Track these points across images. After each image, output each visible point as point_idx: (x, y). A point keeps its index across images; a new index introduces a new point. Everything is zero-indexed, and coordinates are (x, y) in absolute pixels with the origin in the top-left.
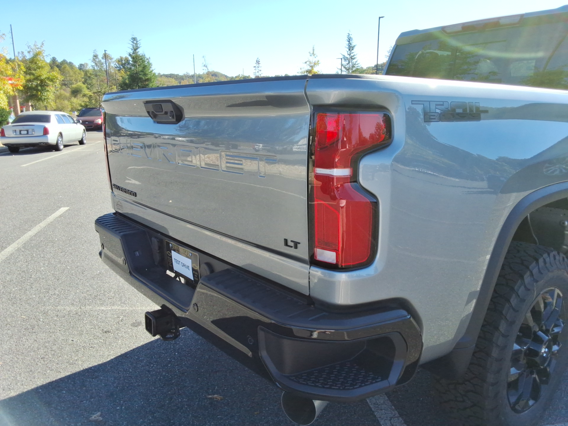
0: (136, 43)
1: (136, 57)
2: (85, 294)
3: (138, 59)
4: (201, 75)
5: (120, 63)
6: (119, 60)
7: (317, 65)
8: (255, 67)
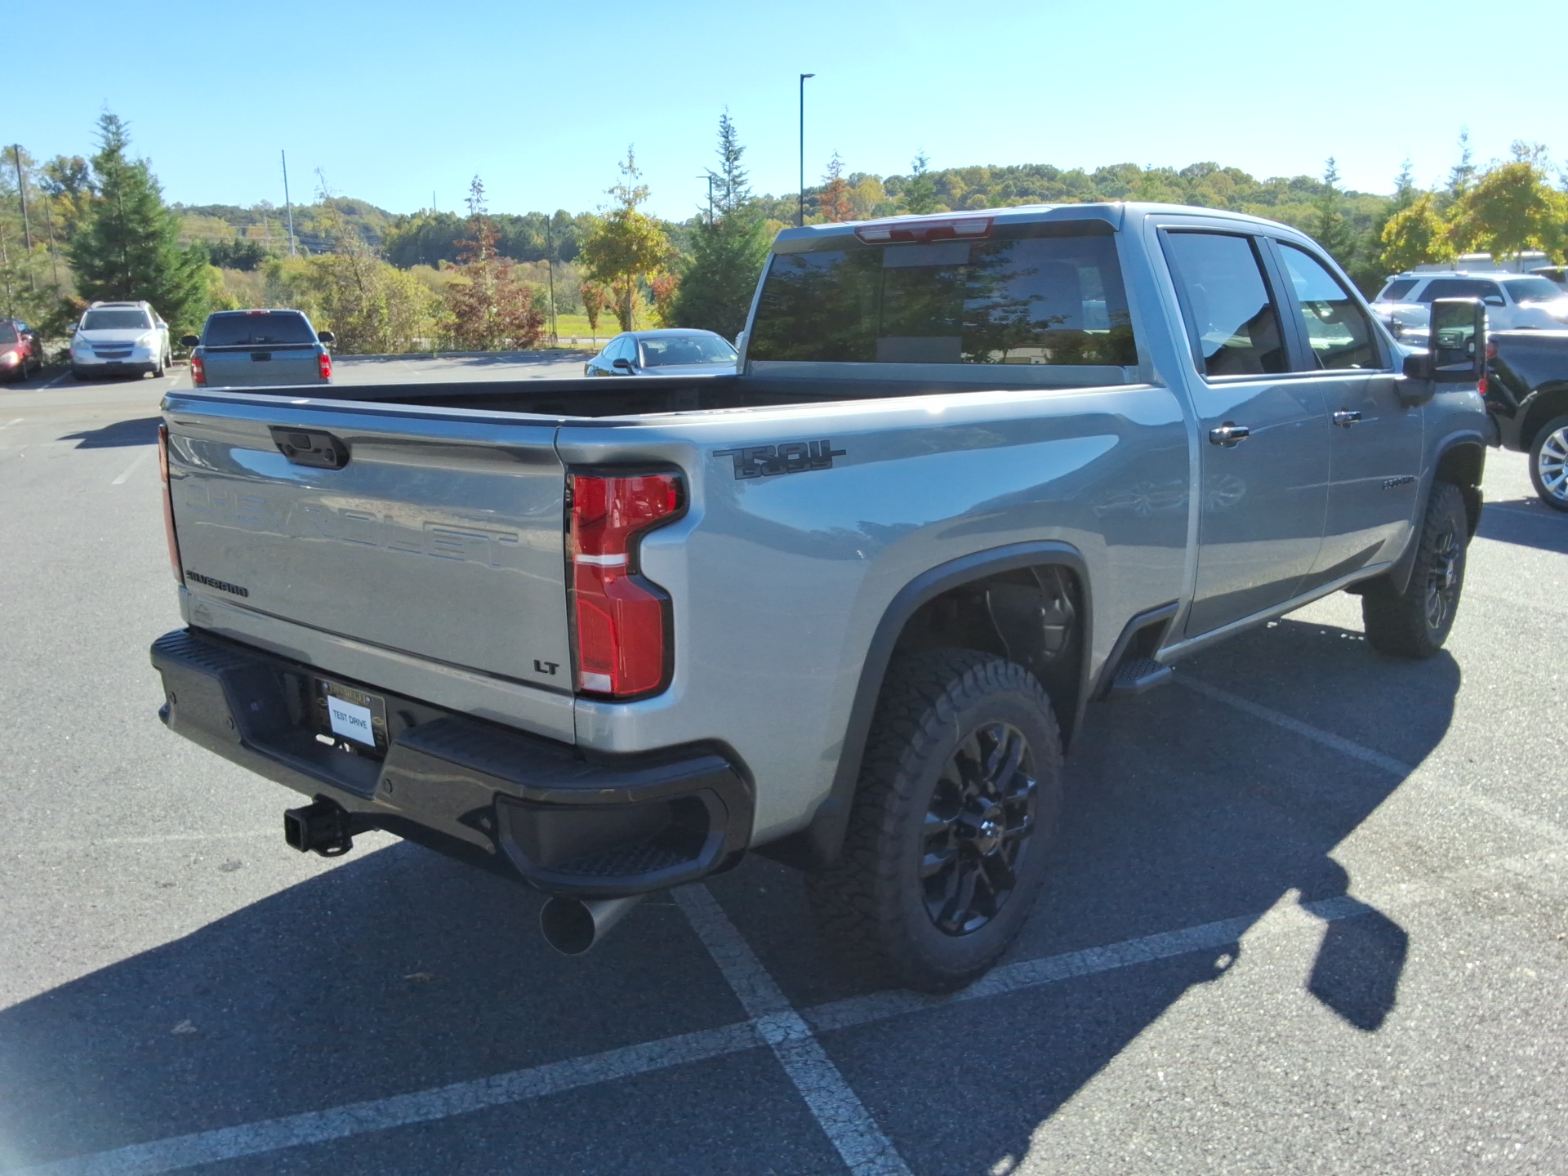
0: (114, 130)
1: (116, 170)
2: (95, 816)
3: (122, 176)
4: (308, 208)
5: (58, 174)
6: (53, 167)
7: (643, 200)
8: (469, 200)
